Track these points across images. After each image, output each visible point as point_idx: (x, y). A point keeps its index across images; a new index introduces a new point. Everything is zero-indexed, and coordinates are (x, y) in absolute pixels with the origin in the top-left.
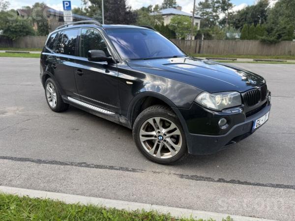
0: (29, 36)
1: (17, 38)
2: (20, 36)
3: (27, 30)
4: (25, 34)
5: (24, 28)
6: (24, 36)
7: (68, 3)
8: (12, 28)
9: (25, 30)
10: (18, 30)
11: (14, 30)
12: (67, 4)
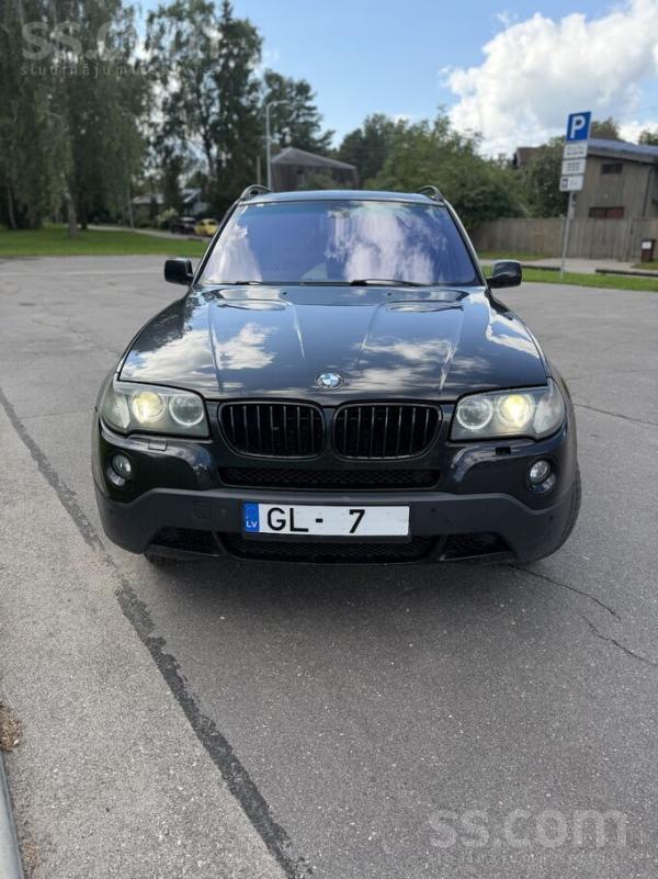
0: (502, 218)
1: (475, 225)
2: (482, 219)
3: (502, 203)
4: (494, 215)
5: (497, 199)
6: (491, 219)
7: (582, 118)
8: (469, 201)
9: (496, 204)
10: (481, 204)
11: (471, 205)
12: (579, 123)
